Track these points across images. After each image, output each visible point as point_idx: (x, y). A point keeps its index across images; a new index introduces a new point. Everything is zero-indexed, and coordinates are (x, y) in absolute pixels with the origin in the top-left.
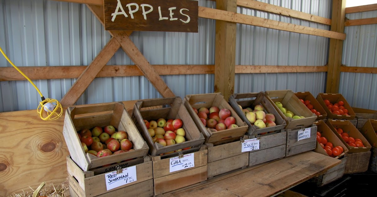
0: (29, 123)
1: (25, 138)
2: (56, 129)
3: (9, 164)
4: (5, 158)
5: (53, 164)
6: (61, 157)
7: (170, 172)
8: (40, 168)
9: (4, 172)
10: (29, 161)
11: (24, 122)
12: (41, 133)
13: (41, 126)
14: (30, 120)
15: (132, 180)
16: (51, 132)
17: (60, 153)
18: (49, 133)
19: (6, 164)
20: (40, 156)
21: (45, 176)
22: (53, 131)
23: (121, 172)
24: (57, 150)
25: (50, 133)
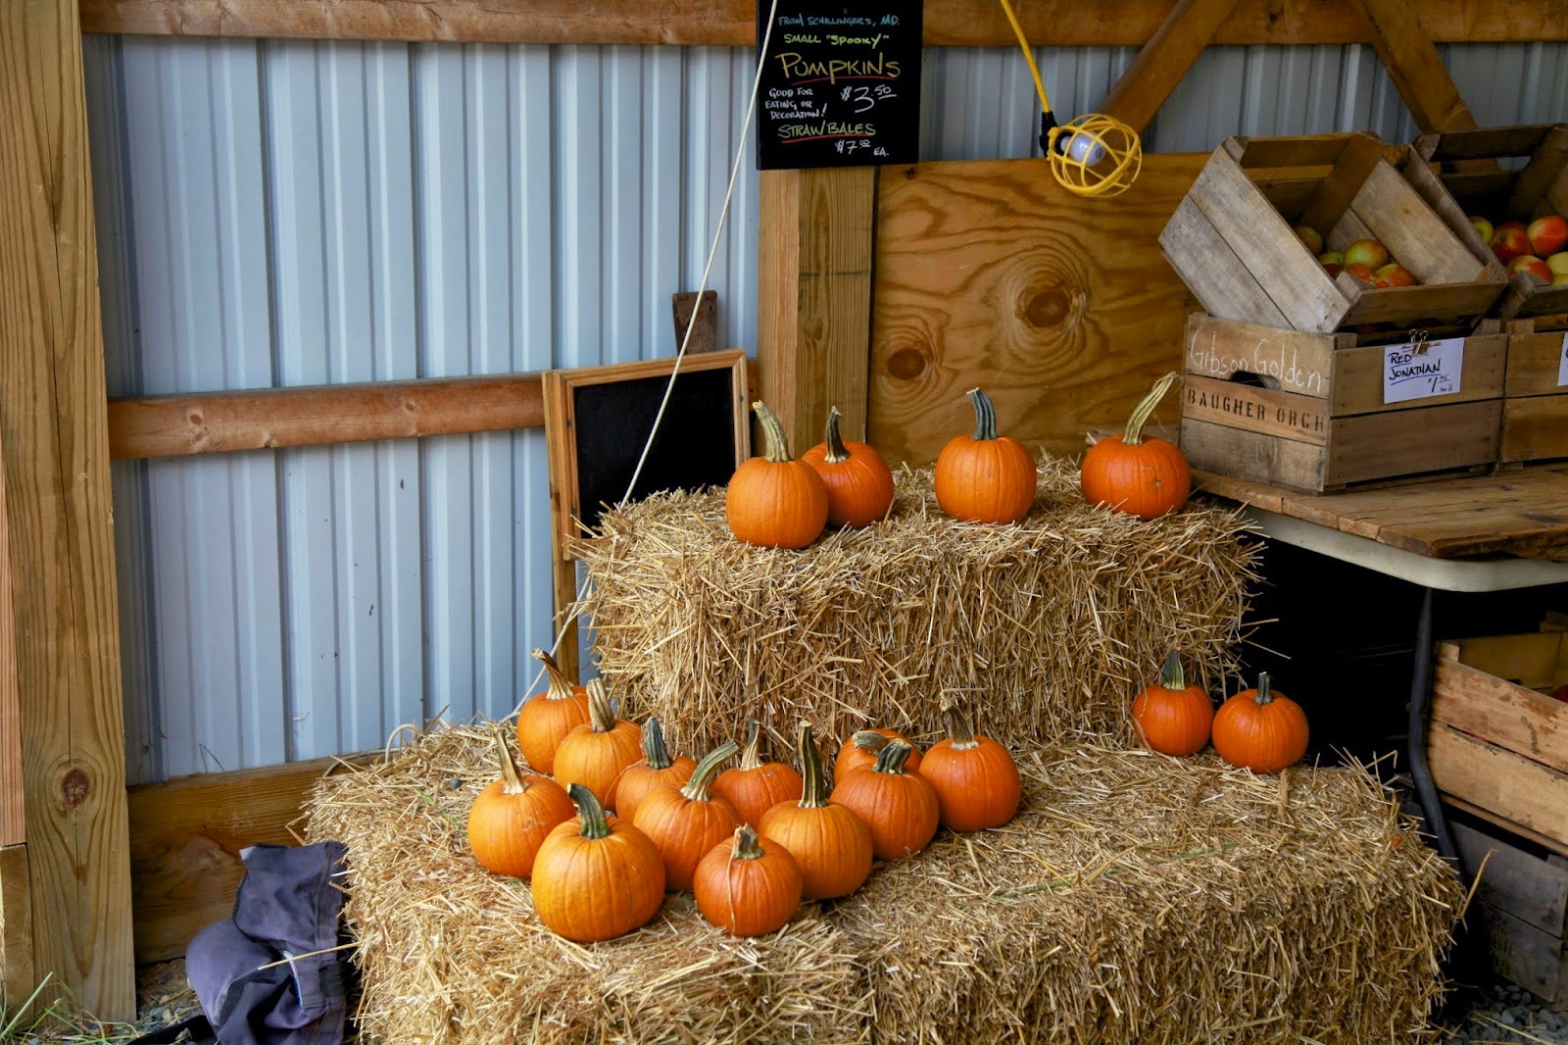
0: (1006, 210)
1: (987, 266)
2: (1075, 240)
3: (931, 356)
4: (926, 333)
5: (1053, 375)
6: (1078, 354)
7: (1560, 384)
8: (1010, 387)
9: (913, 385)
10: (985, 354)
11: (990, 202)
12: (1034, 249)
13: (1035, 223)
14: (1009, 196)
15: (1447, 387)
16: (1064, 251)
17: (1077, 339)
18: (1056, 254)
19: (923, 352)
20: (1021, 342)
21: (1023, 421)
22: (1068, 248)
23: (1423, 350)
24: (1071, 322)
25: (1061, 257)
